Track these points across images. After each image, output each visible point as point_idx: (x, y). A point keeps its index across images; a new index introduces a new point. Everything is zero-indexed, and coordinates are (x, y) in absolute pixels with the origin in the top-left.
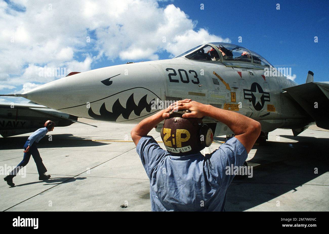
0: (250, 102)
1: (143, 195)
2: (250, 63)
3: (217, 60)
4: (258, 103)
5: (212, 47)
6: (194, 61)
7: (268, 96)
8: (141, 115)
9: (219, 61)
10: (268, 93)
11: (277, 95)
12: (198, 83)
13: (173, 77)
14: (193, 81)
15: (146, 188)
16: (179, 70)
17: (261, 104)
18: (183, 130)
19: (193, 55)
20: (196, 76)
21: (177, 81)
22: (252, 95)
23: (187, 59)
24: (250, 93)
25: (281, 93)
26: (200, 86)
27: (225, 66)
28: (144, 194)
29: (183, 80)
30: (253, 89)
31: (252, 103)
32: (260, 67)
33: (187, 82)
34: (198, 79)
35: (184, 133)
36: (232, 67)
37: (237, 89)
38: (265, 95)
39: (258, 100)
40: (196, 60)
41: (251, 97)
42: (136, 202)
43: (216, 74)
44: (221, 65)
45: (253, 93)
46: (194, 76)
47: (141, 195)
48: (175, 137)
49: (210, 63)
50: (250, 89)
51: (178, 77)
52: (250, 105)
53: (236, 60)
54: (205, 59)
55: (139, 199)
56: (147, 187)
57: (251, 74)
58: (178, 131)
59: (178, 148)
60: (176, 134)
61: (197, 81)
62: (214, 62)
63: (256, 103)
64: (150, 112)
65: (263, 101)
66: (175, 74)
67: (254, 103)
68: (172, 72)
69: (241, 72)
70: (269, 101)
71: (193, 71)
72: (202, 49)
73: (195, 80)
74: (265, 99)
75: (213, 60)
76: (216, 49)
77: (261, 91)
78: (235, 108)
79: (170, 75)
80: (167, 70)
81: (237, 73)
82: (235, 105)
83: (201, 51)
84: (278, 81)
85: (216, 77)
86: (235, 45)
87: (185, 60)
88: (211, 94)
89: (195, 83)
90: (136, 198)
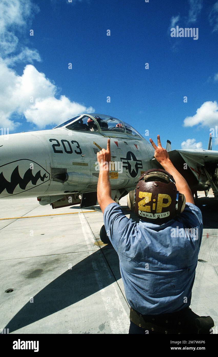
0: (127, 169)
1: (28, 275)
2: (123, 133)
3: (95, 130)
4: (133, 170)
5: (90, 118)
6: (75, 132)
7: (140, 164)
8: (26, 189)
9: (97, 132)
10: (141, 161)
11: (147, 162)
12: (80, 153)
13: (57, 148)
14: (75, 151)
15: (29, 267)
16: (62, 141)
17: (136, 172)
18: (165, 195)
19: (73, 125)
20: (78, 147)
21: (61, 152)
22: (128, 163)
23: (68, 129)
24: (126, 161)
25: (151, 160)
26: (82, 156)
27: (103, 136)
28: (29, 273)
29: (67, 151)
30: (128, 158)
31: (128, 171)
32: (132, 137)
33: (71, 152)
34: (80, 149)
35: (166, 198)
36: (109, 137)
37: (116, 158)
38: (138, 162)
39: (133, 168)
40: (76, 131)
41: (127, 165)
42: (22, 283)
43: (96, 144)
44: (100, 135)
45: (129, 161)
46: (77, 146)
47: (27, 275)
48: (156, 202)
49: (89, 133)
50: (125, 158)
51: (61, 148)
52: (127, 172)
53: (111, 130)
54: (84, 130)
55: (25, 279)
56: (31, 266)
57: (126, 143)
58: (160, 195)
59: (157, 214)
60: (158, 199)
61: (79, 151)
62: (92, 133)
63: (132, 170)
64: (36, 185)
65: (137, 168)
66: (58, 145)
67: (130, 171)
68: (55, 142)
69: (117, 142)
70: (142, 168)
71: (75, 142)
72: (81, 120)
73: (78, 150)
74: (139, 166)
75: (91, 130)
76: (94, 120)
77: (135, 159)
78: (114, 176)
79: (54, 146)
80: (51, 140)
81: (114, 143)
82: (114, 173)
83: (80, 122)
84: (147, 149)
85: (96, 147)
86: (110, 116)
87: (66, 130)
88: (93, 163)
89: (78, 153)
90: (21, 278)
